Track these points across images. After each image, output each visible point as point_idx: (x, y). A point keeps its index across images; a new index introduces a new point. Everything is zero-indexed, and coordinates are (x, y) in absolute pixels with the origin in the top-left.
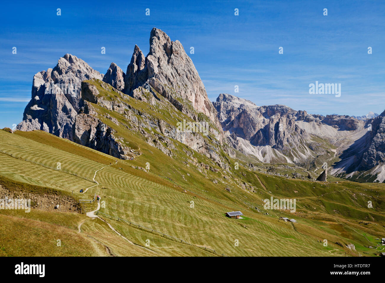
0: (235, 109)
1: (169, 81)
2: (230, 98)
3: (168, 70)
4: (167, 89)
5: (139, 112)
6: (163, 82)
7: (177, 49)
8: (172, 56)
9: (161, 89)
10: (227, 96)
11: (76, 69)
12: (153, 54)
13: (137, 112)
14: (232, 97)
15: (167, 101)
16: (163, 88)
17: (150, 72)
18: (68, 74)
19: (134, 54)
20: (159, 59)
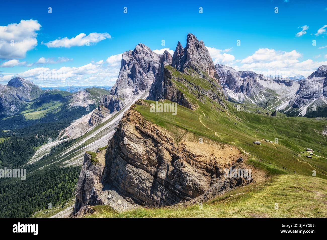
0: (225, 73)
1: (198, 62)
2: (222, 66)
3: (197, 56)
4: (197, 67)
5: (190, 83)
6: (195, 63)
7: (201, 45)
8: (199, 49)
9: (194, 67)
10: (220, 65)
11: (145, 51)
12: (190, 47)
13: (189, 82)
14: (223, 66)
15: (197, 73)
16: (195, 67)
17: (188, 57)
18: (141, 54)
19: (177, 46)
20: (192, 50)
